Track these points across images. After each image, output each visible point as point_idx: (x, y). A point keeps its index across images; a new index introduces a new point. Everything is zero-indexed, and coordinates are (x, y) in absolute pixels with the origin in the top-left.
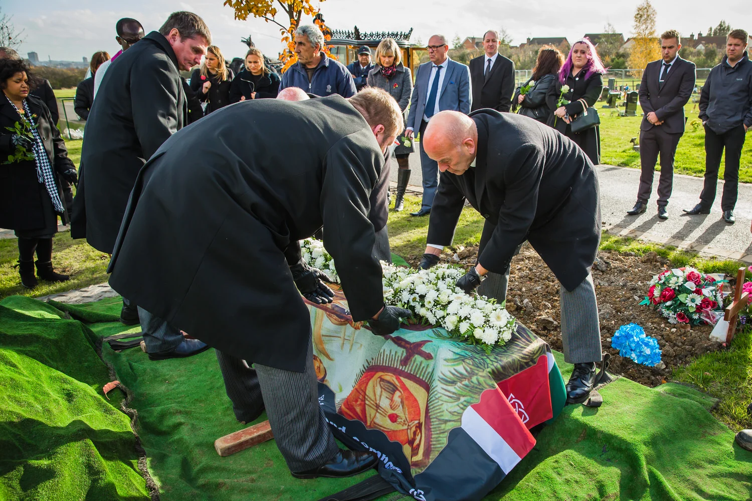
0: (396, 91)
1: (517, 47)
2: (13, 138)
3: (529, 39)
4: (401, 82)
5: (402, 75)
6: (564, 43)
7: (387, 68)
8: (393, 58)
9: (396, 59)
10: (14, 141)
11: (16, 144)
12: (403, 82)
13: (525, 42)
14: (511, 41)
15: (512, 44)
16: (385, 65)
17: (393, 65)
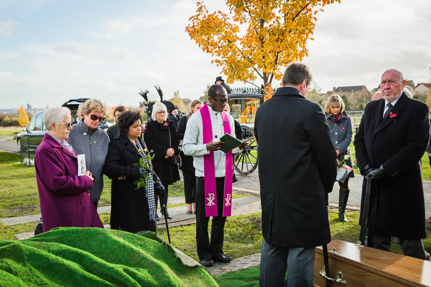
0: (342, 132)
1: (324, 94)
2: (140, 169)
3: (334, 88)
4: (346, 125)
5: (346, 121)
6: (364, 89)
7: (336, 115)
8: (340, 108)
9: (342, 108)
10: (140, 172)
11: (141, 174)
12: (347, 125)
13: (332, 90)
14: (320, 90)
15: (321, 92)
16: (335, 114)
17: (340, 114)
